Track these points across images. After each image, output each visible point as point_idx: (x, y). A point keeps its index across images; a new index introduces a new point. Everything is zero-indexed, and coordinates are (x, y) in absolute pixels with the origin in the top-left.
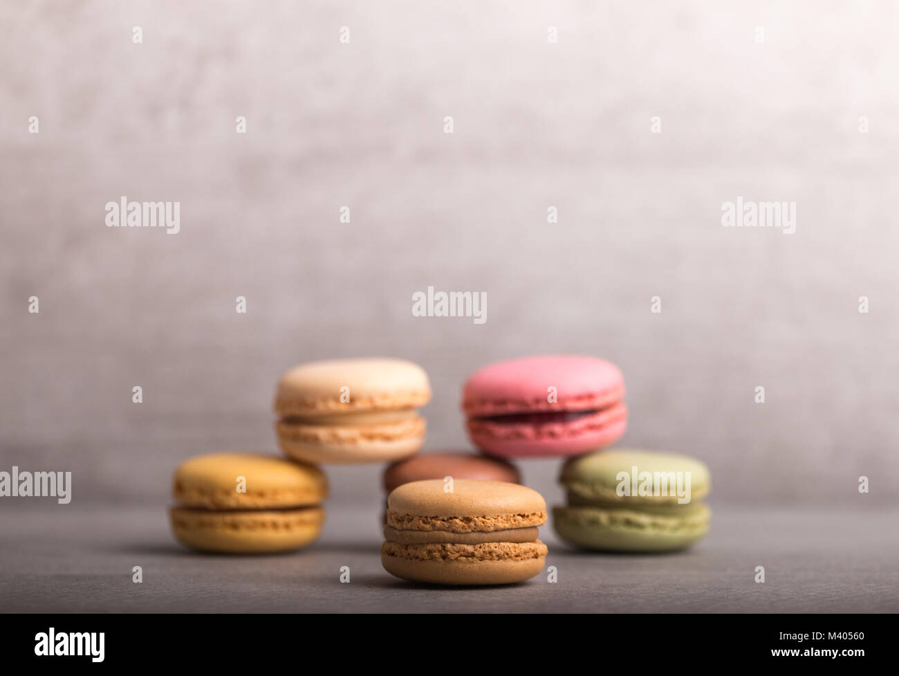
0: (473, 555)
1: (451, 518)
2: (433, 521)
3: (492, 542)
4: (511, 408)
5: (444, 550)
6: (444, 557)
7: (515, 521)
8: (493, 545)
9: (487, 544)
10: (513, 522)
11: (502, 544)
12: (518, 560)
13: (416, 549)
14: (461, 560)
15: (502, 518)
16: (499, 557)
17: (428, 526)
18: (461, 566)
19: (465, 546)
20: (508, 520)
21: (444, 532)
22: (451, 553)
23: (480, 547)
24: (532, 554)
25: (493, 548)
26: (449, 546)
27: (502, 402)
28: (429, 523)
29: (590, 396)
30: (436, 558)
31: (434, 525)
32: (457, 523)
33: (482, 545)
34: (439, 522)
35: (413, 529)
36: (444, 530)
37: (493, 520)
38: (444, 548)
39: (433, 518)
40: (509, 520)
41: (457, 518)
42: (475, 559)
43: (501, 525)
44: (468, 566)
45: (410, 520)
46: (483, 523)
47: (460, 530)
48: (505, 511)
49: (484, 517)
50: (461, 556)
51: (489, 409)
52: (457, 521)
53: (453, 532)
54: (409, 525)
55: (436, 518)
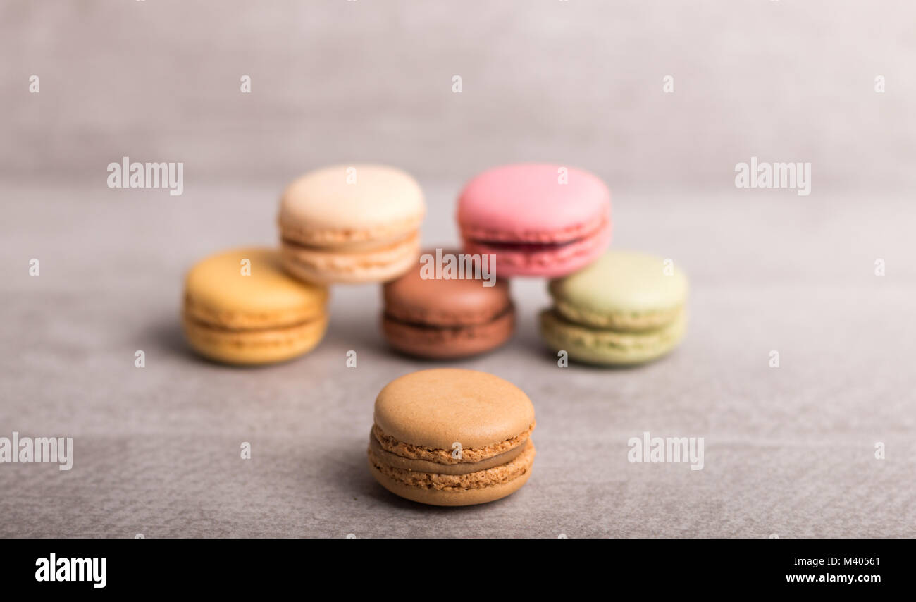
0: (459, 486)
1: (436, 450)
2: (418, 450)
3: (479, 471)
4: (502, 237)
5: (430, 480)
6: (430, 486)
7: (503, 448)
8: (479, 475)
9: (473, 474)
10: (501, 450)
11: (489, 471)
12: (505, 484)
13: (401, 473)
14: (447, 491)
15: (489, 448)
16: (486, 485)
17: (413, 455)
18: (447, 495)
19: (451, 478)
20: (495, 449)
21: (429, 463)
22: (437, 484)
23: (467, 477)
24: (520, 472)
25: (480, 478)
26: (434, 477)
27: (494, 231)
28: (414, 451)
29: (579, 227)
30: (421, 486)
31: (419, 455)
32: (442, 456)
33: (468, 475)
34: (424, 452)
35: (398, 453)
36: (428, 460)
37: (480, 452)
38: (429, 478)
39: (418, 446)
40: (497, 448)
41: (443, 450)
42: (461, 489)
43: (488, 456)
44: (455, 495)
45: (396, 444)
46: (470, 455)
47: (446, 462)
48: (493, 441)
49: (471, 449)
50: (447, 486)
51: (481, 235)
52: (443, 453)
53: (439, 462)
54: (394, 450)
55: (421, 447)
